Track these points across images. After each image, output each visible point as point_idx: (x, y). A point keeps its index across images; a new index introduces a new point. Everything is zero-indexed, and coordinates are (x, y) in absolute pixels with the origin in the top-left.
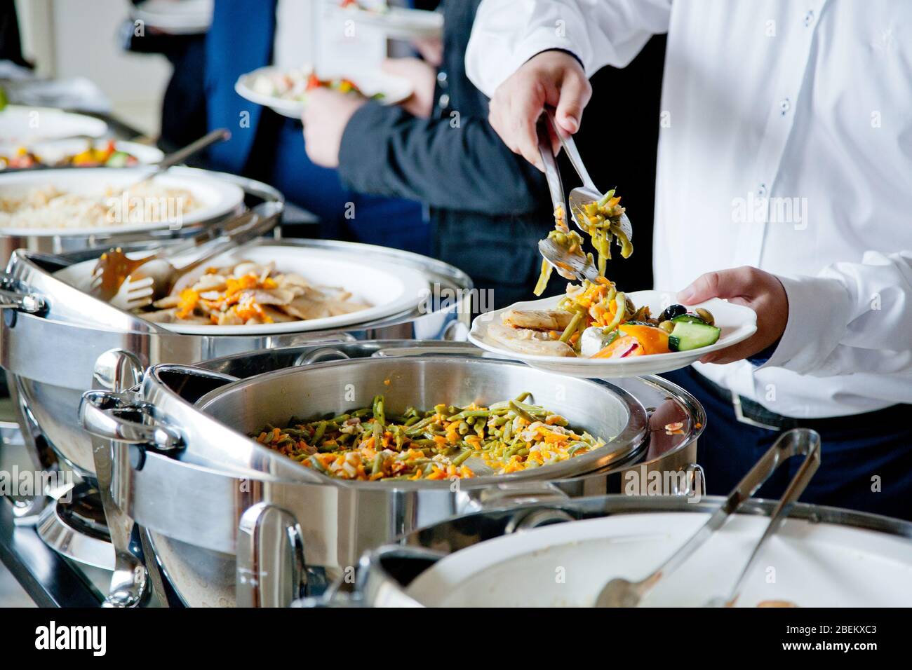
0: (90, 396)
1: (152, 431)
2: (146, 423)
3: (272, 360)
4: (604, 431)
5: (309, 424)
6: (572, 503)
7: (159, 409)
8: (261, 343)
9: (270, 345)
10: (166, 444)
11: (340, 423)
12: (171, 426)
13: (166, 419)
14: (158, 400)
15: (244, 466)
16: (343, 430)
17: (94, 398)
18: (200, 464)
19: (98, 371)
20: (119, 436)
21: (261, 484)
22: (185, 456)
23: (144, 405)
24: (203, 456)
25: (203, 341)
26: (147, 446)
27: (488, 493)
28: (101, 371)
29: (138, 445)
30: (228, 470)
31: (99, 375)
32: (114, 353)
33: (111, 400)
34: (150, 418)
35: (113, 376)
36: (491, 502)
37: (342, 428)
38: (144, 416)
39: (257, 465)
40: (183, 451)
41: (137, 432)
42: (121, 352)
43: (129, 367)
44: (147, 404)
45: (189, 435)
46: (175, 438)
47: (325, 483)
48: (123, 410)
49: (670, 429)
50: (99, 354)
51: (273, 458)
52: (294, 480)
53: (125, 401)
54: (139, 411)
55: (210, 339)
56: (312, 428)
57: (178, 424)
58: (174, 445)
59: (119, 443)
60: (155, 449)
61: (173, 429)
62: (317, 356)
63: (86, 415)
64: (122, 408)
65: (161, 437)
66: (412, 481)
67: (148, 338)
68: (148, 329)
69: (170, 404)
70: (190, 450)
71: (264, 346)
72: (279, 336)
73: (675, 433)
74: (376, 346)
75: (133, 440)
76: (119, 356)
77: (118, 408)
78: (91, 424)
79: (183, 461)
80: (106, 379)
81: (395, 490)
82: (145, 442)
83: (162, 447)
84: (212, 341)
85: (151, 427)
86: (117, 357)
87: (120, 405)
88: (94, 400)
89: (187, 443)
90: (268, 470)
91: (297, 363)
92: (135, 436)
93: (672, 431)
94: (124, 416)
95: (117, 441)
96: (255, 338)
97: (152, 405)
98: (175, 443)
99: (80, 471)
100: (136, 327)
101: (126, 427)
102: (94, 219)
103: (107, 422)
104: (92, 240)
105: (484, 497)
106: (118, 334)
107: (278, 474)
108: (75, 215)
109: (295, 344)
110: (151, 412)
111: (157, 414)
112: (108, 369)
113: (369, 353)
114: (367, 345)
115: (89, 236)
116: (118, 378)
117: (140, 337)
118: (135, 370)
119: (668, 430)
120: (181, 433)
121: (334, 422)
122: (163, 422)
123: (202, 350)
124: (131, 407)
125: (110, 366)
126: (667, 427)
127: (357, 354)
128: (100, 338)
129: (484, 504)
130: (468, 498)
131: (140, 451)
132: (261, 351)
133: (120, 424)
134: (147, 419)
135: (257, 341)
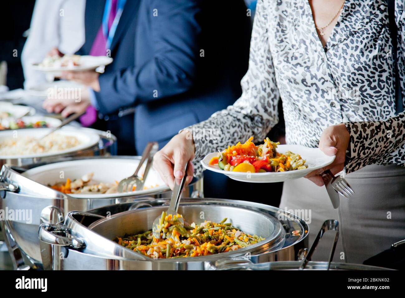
0: (43, 226)
1: (71, 240)
2: (67, 237)
3: (119, 209)
4: (262, 233)
5: (134, 236)
6: (255, 266)
7: (73, 231)
8: (113, 202)
9: (117, 202)
10: (77, 246)
11: (147, 235)
12: (79, 238)
13: (76, 235)
14: (72, 227)
15: (112, 254)
16: (148, 238)
17: (45, 227)
18: (93, 254)
19: (42, 216)
20: (57, 243)
21: (119, 261)
22: (85, 251)
23: (66, 229)
24: (93, 250)
25: (88, 201)
26: (69, 247)
27: (219, 262)
28: (44, 216)
29: (65, 247)
30: (105, 256)
31: (43, 218)
32: (49, 208)
33: (52, 228)
34: (69, 235)
35: (49, 218)
36: (220, 267)
37: (148, 237)
38: (67, 234)
39: (117, 253)
40: (85, 248)
41: (64, 241)
42: (52, 207)
43: (56, 214)
44: (68, 229)
45: (87, 242)
46: (81, 243)
47: (147, 260)
48: (57, 232)
49: (294, 233)
50: (42, 209)
51: (124, 250)
52: (134, 260)
53: (58, 228)
54: (64, 232)
55: (91, 201)
56: (135, 238)
57: (82, 237)
58: (81, 246)
59: (56, 246)
60: (73, 248)
61: (80, 239)
62: (138, 206)
63: (42, 234)
64: (57, 231)
65: (75, 243)
66: (185, 257)
67: (63, 201)
68: (63, 197)
69: (78, 228)
70: (88, 248)
71: (115, 202)
72: (121, 198)
73: (296, 235)
74: (164, 201)
75: (63, 244)
76: (52, 209)
77: (55, 231)
78: (44, 238)
79: (85, 253)
80: (46, 220)
81: (177, 262)
82: (68, 245)
83: (75, 247)
84: (92, 201)
85: (70, 239)
86: (51, 209)
87: (56, 230)
88: (45, 228)
89: (87, 245)
90: (122, 256)
91: (130, 210)
92: (64, 243)
93: (295, 234)
94: (58, 234)
95: (55, 245)
96: (110, 199)
97: (70, 229)
98: (81, 245)
99: (33, 260)
100: (58, 196)
101: (60, 239)
102: (35, 151)
103: (51, 237)
104: (35, 160)
105: (217, 264)
106: (51, 200)
107: (126, 257)
108: (27, 149)
109: (128, 201)
110: (70, 232)
111: (72, 233)
112: (47, 215)
113: (161, 204)
114: (160, 201)
115: (33, 158)
116: (51, 219)
117: (60, 200)
118: (59, 215)
119: (293, 234)
120: (84, 241)
121: (145, 235)
122: (75, 236)
123: (87, 205)
124: (60, 230)
125: (48, 214)
126: (293, 233)
127: (156, 204)
128: (43, 201)
129: (217, 267)
130: (210, 265)
131: (66, 249)
132: (113, 204)
133: (57, 237)
134: (68, 235)
135: (111, 201)
